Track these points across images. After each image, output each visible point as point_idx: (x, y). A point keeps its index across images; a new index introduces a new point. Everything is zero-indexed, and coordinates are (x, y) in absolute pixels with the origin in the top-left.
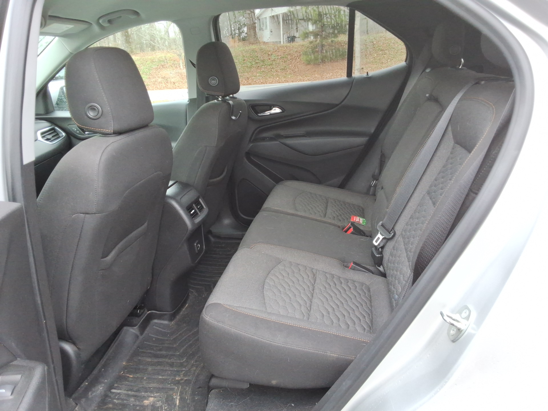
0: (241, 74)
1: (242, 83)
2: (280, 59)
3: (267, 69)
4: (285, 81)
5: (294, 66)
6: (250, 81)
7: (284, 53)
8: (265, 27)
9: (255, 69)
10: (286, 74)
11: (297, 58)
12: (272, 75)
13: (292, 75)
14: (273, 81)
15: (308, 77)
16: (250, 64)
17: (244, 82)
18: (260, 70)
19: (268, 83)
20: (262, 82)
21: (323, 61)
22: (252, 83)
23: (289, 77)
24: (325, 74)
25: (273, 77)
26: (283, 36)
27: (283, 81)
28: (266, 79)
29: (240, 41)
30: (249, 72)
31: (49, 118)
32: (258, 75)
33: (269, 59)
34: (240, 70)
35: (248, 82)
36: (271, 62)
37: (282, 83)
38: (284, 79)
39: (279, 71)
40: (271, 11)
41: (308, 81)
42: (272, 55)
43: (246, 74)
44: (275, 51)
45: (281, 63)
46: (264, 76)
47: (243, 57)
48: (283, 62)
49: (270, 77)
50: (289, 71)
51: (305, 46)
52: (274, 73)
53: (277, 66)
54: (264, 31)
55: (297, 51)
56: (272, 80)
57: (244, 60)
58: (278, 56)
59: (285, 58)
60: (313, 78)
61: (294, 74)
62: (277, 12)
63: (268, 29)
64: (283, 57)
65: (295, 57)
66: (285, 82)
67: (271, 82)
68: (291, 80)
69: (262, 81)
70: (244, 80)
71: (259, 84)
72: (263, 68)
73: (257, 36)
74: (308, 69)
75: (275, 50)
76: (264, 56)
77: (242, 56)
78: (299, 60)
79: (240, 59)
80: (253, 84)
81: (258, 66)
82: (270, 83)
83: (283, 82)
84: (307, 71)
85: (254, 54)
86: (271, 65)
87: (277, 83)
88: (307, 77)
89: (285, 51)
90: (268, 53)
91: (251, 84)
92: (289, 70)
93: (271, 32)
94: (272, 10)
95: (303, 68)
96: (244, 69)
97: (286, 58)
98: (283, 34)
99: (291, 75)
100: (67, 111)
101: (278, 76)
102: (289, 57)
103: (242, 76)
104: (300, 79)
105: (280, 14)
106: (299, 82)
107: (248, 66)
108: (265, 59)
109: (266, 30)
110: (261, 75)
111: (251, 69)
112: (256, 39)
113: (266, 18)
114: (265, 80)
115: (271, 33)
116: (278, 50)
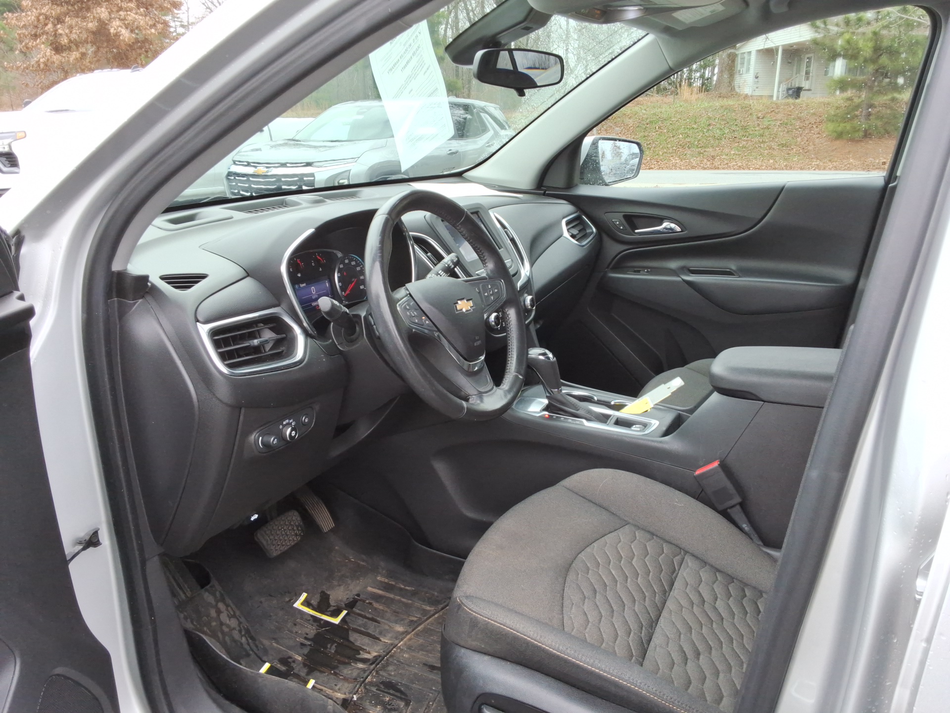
0: (700, 149)
1: (702, 165)
2: (779, 126)
3: (751, 144)
4: (786, 166)
5: (806, 140)
6: (716, 164)
7: (789, 115)
8: (744, 69)
9: (729, 142)
10: (788, 154)
11: (814, 126)
12: (761, 154)
13: (802, 157)
14: (762, 166)
15: (834, 163)
16: (720, 133)
17: (705, 163)
18: (737, 144)
19: (751, 169)
20: (740, 166)
21: (867, 135)
22: (720, 167)
23: (794, 159)
24: (871, 159)
25: (762, 158)
26: (779, 87)
27: (783, 166)
28: (748, 161)
29: (702, 91)
30: (717, 147)
31: (569, 195)
32: (733, 152)
33: (759, 125)
34: (700, 142)
35: (713, 164)
36: (762, 131)
37: (780, 169)
38: (785, 164)
39: (775, 147)
40: (765, 40)
41: (835, 170)
42: (764, 119)
43: (711, 150)
44: (771, 112)
45: (782, 134)
46: (745, 156)
47: (707, 119)
48: (784, 133)
49: (756, 158)
50: (794, 150)
51: (832, 105)
52: (764, 150)
53: (771, 139)
54: (743, 75)
55: (814, 114)
56: (760, 163)
57: (709, 125)
58: (776, 120)
59: (789, 125)
60: (845, 166)
61: (805, 154)
62: (775, 43)
63: (750, 72)
64: (786, 124)
65: (810, 123)
66: (786, 169)
67: (758, 167)
68: (799, 166)
69: (740, 164)
70: (705, 160)
71: (734, 169)
72: (744, 141)
73: (733, 84)
74: (834, 148)
75: (772, 110)
76: (748, 119)
77: (706, 117)
78: (818, 129)
79: (702, 122)
80: (723, 169)
81: (735, 136)
82: (756, 169)
83: (783, 169)
84: (833, 151)
85: (729, 114)
86: (762, 135)
87: (770, 169)
88: (832, 163)
89: (790, 111)
90: (756, 115)
91: (718, 168)
92: (795, 147)
93: (757, 77)
94: (767, 38)
95: (826, 145)
96: (706, 140)
97: (791, 125)
98: (780, 83)
99: (799, 156)
100: (603, 185)
101: (772, 156)
102: (798, 123)
103: (702, 154)
104: (817, 165)
105: (779, 46)
106: (814, 170)
107: (715, 135)
108: (749, 125)
109: (747, 75)
110: (740, 153)
111: (721, 141)
112: (732, 88)
113: (750, 53)
114: (746, 163)
115: (756, 80)
116: (776, 111)
